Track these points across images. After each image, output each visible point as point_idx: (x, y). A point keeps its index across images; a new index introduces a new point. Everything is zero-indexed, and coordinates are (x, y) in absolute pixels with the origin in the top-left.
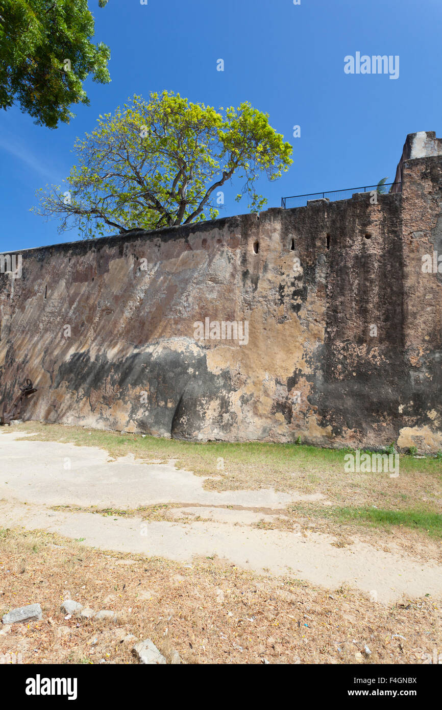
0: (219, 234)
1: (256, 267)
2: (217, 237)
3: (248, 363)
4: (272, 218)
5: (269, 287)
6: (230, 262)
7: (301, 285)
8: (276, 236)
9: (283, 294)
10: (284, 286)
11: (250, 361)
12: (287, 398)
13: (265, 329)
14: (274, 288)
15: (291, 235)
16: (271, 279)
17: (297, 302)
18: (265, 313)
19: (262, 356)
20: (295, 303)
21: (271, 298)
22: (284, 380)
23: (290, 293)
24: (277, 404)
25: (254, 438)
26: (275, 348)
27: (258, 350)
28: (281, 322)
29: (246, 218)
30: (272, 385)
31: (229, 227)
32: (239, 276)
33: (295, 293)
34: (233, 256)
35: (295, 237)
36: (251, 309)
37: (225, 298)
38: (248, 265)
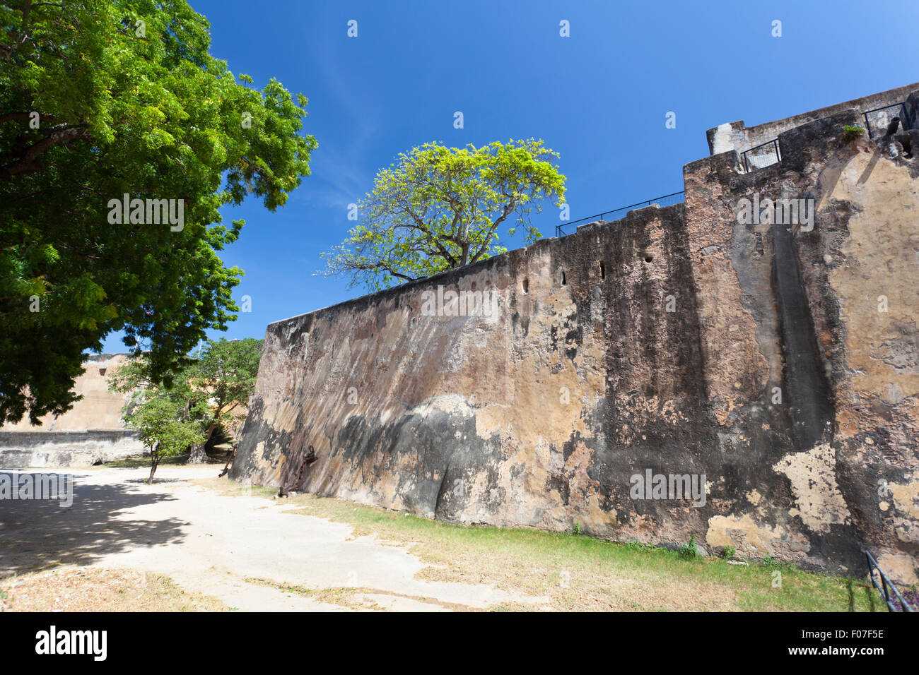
0: (488, 275)
1: (526, 308)
2: (486, 278)
3: (520, 424)
4: (541, 250)
5: (541, 331)
6: (499, 305)
7: (575, 325)
8: (546, 271)
9: (556, 338)
10: (557, 328)
11: (522, 422)
12: (563, 470)
13: (538, 381)
14: (546, 331)
15: (561, 268)
16: (541, 321)
17: (572, 346)
18: (537, 362)
19: (536, 416)
20: (569, 347)
21: (543, 343)
22: (560, 447)
23: (564, 336)
24: (552, 477)
25: (525, 523)
26: (550, 405)
27: (530, 408)
28: (555, 373)
29: (514, 254)
30: (545, 453)
31: (497, 266)
32: (509, 321)
33: (570, 336)
34: (502, 298)
35: (566, 269)
36: (522, 358)
37: (495, 347)
38: (517, 307)
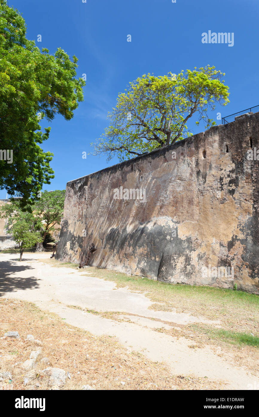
0: (182, 149)
1: (205, 167)
2: (181, 151)
3: (203, 232)
4: (213, 133)
5: (213, 180)
6: (189, 166)
7: (234, 176)
8: (216, 145)
9: (222, 183)
10: (223, 178)
11: (203, 230)
12: (227, 256)
13: (212, 208)
14: (217, 180)
15: (225, 143)
16: (214, 174)
17: (232, 188)
18: (212, 198)
19: (211, 227)
20: (231, 189)
21: (215, 187)
22: (226, 243)
23: (227, 182)
24: (221, 260)
25: (206, 283)
26: (219, 221)
27: (208, 223)
28: (222, 203)
29: (196, 136)
30: (217, 247)
31: (187, 144)
32: (195, 175)
33: (231, 182)
34: (191, 162)
35: (228, 143)
36: (203, 196)
37: (187, 190)
38: (199, 167)
